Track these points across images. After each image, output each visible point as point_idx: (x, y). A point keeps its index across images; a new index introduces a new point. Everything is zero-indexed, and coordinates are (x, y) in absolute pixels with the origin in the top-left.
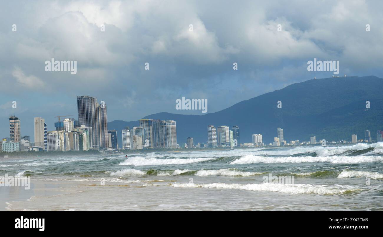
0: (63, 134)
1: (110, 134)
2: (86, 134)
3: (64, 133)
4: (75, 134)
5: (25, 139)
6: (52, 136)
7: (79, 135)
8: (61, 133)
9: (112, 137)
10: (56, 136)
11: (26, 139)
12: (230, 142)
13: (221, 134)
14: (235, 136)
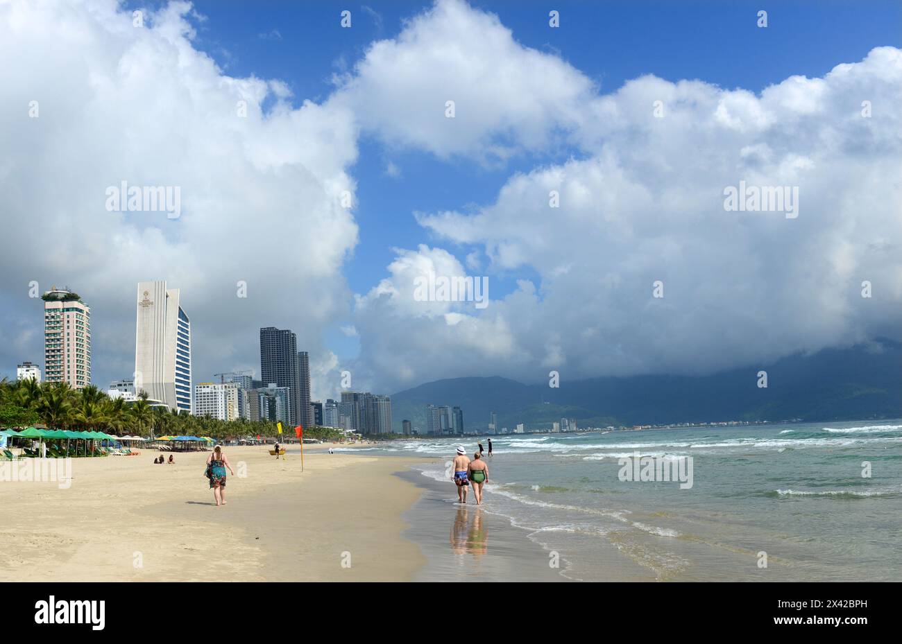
0: (236, 391)
1: (313, 407)
2: (281, 400)
3: (239, 390)
4: (262, 397)
5: (123, 388)
6: (208, 393)
7: (269, 401)
8: (231, 390)
9: (316, 413)
10: (220, 394)
11: (126, 390)
12: (453, 428)
13: (442, 417)
14: (457, 420)
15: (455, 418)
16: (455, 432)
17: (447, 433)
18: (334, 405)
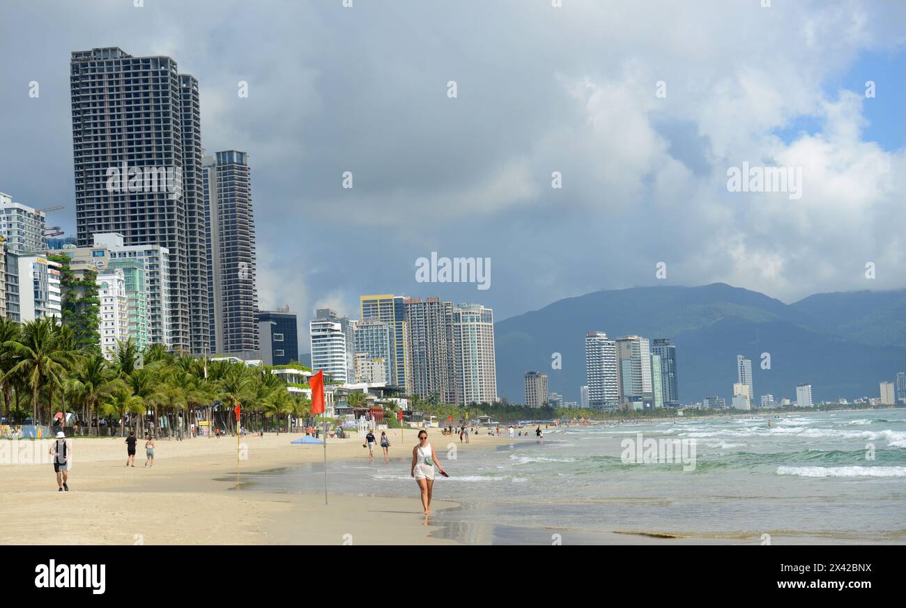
12: (653, 393)
13: (627, 365)
14: (663, 373)
15: (657, 368)
16: (659, 403)
17: (638, 405)
18: (337, 326)
